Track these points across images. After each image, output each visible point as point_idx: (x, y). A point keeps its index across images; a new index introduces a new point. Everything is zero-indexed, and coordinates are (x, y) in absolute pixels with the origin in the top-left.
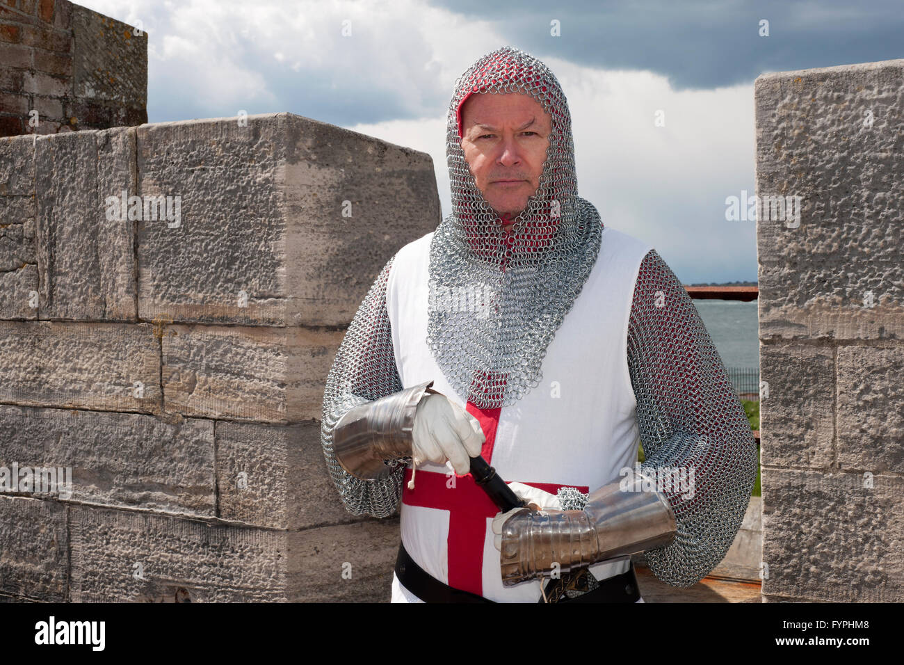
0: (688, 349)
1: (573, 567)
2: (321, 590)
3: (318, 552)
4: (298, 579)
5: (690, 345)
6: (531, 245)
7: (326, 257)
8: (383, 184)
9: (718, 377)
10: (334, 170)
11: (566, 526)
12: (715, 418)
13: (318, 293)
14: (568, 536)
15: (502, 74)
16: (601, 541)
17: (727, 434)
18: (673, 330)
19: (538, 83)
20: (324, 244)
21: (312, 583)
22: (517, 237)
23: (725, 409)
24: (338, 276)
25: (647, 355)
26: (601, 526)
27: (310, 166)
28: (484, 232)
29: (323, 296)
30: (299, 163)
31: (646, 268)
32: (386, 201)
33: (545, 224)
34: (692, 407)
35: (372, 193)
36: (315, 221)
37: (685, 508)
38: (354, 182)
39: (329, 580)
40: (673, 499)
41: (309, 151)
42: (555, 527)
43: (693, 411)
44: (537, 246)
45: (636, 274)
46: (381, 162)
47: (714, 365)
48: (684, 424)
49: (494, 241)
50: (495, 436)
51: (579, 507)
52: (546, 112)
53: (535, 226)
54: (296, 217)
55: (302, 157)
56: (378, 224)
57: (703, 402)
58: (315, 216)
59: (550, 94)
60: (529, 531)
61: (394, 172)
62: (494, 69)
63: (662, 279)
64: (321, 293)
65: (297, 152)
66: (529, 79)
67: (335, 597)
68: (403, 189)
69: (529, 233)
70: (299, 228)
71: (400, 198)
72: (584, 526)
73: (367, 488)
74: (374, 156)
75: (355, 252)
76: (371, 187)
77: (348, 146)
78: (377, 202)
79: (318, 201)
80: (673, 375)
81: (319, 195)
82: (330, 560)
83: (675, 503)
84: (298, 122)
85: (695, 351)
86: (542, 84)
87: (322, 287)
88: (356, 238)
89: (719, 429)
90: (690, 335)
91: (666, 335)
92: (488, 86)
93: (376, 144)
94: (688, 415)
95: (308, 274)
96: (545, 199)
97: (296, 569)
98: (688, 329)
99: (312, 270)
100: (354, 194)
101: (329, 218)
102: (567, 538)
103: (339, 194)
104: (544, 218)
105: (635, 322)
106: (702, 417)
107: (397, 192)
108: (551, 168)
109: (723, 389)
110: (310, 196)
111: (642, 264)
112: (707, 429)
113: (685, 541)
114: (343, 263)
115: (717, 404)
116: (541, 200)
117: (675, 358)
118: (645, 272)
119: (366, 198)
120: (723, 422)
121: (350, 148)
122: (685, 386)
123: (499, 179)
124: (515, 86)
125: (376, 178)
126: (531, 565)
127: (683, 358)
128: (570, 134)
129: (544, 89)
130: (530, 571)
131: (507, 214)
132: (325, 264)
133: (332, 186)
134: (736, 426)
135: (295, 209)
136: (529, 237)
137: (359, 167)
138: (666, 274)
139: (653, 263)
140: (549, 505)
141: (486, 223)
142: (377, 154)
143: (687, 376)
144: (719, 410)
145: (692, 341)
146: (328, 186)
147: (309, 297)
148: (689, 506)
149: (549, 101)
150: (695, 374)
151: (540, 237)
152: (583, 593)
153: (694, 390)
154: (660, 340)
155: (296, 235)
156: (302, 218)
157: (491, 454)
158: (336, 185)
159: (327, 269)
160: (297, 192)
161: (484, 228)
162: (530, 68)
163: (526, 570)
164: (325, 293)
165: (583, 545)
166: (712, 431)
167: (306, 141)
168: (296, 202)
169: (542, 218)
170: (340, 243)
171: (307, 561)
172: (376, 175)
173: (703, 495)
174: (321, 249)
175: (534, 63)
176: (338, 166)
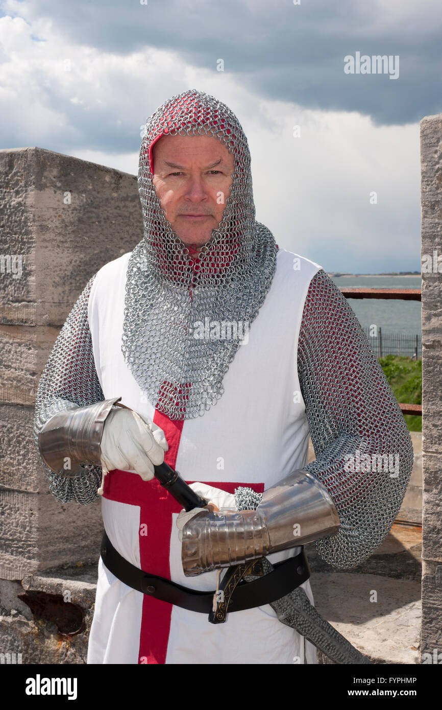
0: (351, 360)
1: (247, 559)
2: (67, 541)
3: (64, 510)
4: (47, 532)
5: (353, 356)
6: (215, 272)
7: (70, 268)
8: (118, 207)
9: (378, 383)
10: (77, 196)
11: (241, 525)
12: (375, 420)
13: (63, 298)
14: (242, 533)
15: (191, 117)
16: (272, 538)
17: (386, 435)
18: (338, 343)
19: (223, 127)
20: (68, 257)
21: (59, 536)
22: (202, 265)
23: (384, 412)
24: (80, 283)
25: (315, 365)
26: (272, 523)
27: (55, 192)
28: (172, 259)
29: (68, 300)
30: (46, 189)
31: (314, 287)
32: (122, 221)
33: (227, 253)
34: (355, 412)
35: (109, 214)
36: (61, 238)
37: (348, 504)
38: (94, 205)
39: (74, 533)
40: (337, 496)
41: (54, 179)
42: (230, 525)
43: (356, 415)
44: (221, 273)
45: (306, 293)
46: (117, 189)
47: (375, 373)
48: (347, 427)
49: (182, 269)
50: (179, 441)
51: (253, 507)
52: (229, 152)
53: (218, 255)
54: (44, 235)
55: (48, 185)
56: (115, 240)
57: (365, 407)
58: (60, 234)
59: (233, 135)
60: (207, 529)
61: (128, 196)
62: (183, 112)
63: (329, 297)
64: (66, 298)
65: (44, 180)
66: (215, 122)
67: (79, 546)
68: (136, 211)
69: (213, 261)
70: (47, 244)
71: (134, 219)
72: (255, 524)
73: (71, 483)
74: (111, 183)
75: (95, 263)
76: (109, 209)
77: (89, 176)
78: (114, 222)
79: (63, 221)
80: (337, 382)
81: (63, 217)
82: (74, 517)
83: (339, 500)
84: (45, 155)
85: (358, 362)
86: (227, 127)
87: (67, 292)
88: (95, 252)
89: (378, 431)
90: (353, 347)
91: (332, 348)
92: (178, 129)
93: (112, 173)
94: (351, 419)
95: (54, 282)
96: (228, 231)
97: (46, 525)
98: (351, 342)
99: (57, 279)
100: (94, 215)
101: (72, 236)
102: (240, 535)
103: (81, 215)
104: (227, 248)
105: (304, 336)
106: (363, 420)
107: (131, 213)
108: (234, 203)
109: (382, 394)
110: (56, 217)
111: (311, 284)
112: (368, 431)
113: (347, 533)
114: (85, 273)
115: (377, 408)
116: (224, 231)
117: (340, 368)
118: (314, 291)
119: (104, 219)
120: (382, 424)
121: (90, 177)
122: (348, 393)
123: (186, 213)
124: (202, 129)
125: (113, 202)
126: (210, 560)
127: (346, 368)
128: (249, 170)
129: (229, 131)
130: (208, 565)
131: (193, 245)
132: (69, 274)
133: (75, 209)
134: (394, 427)
135: (43, 228)
136: (213, 265)
137: (98, 193)
138: (332, 292)
139: (321, 282)
140: (227, 505)
141: (174, 252)
142: (113, 181)
143: (350, 384)
144: (379, 413)
145: (355, 353)
146: (72, 209)
147: (55, 301)
148: (351, 502)
149: (232, 142)
150: (357, 382)
151: (223, 265)
152: (259, 577)
153: (356, 397)
154: (327, 351)
155: (44, 249)
156: (49, 235)
157: (176, 457)
158: (78, 208)
159: (71, 278)
160: (44, 213)
161: (172, 256)
162: (216, 111)
163: (205, 563)
164: (69, 298)
165: (255, 540)
166: (372, 433)
167: (52, 171)
168: (44, 222)
169: (225, 248)
170: (82, 256)
171: (55, 518)
172: (112, 199)
173: (364, 491)
174: (65, 261)
175: (218, 106)
176: (80, 192)
